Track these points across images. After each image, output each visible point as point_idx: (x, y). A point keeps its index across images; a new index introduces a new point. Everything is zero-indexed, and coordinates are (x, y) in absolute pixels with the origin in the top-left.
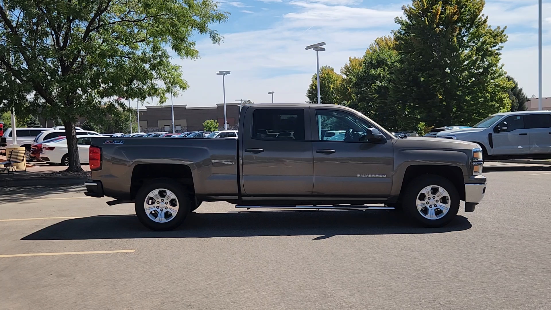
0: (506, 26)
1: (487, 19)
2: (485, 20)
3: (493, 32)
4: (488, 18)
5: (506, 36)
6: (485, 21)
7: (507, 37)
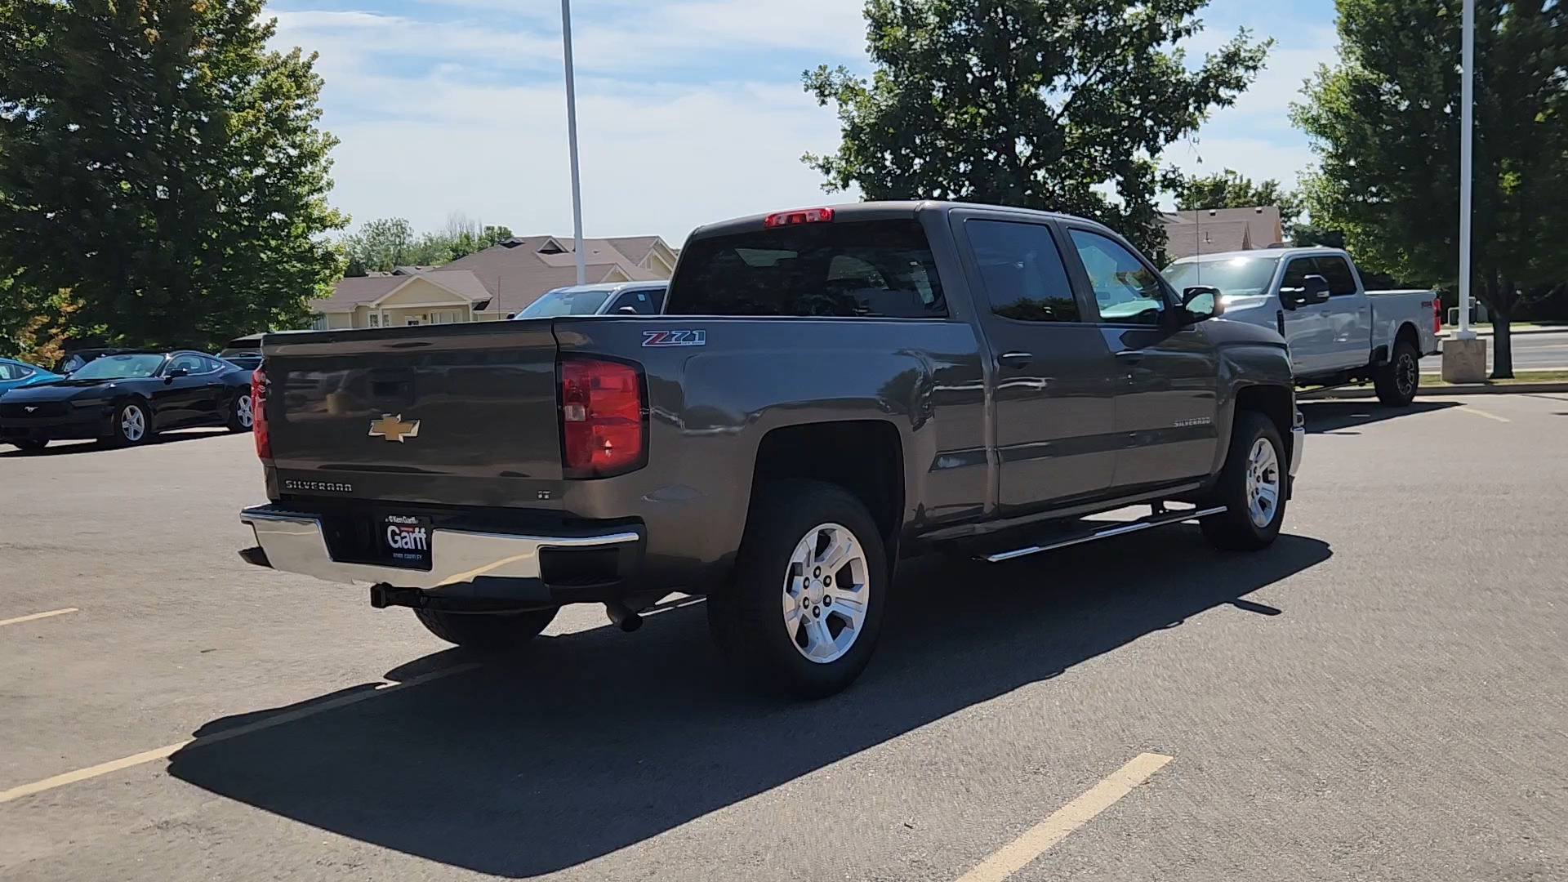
0: (316, 52)
1: (274, 26)
2: (268, 27)
3: (285, 63)
4: (277, 24)
5: (318, 80)
6: (268, 32)
7: (323, 83)
